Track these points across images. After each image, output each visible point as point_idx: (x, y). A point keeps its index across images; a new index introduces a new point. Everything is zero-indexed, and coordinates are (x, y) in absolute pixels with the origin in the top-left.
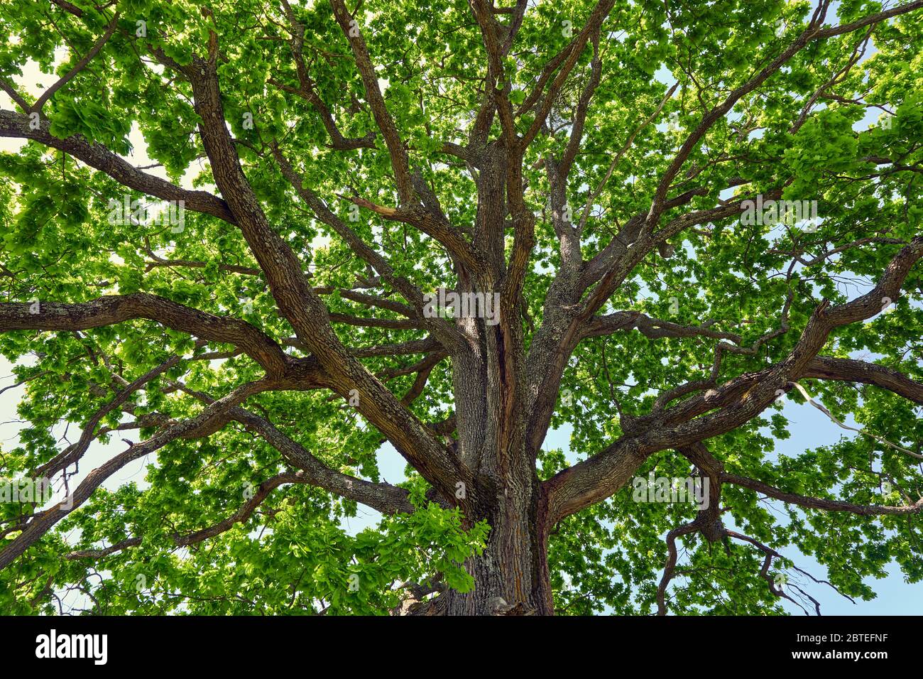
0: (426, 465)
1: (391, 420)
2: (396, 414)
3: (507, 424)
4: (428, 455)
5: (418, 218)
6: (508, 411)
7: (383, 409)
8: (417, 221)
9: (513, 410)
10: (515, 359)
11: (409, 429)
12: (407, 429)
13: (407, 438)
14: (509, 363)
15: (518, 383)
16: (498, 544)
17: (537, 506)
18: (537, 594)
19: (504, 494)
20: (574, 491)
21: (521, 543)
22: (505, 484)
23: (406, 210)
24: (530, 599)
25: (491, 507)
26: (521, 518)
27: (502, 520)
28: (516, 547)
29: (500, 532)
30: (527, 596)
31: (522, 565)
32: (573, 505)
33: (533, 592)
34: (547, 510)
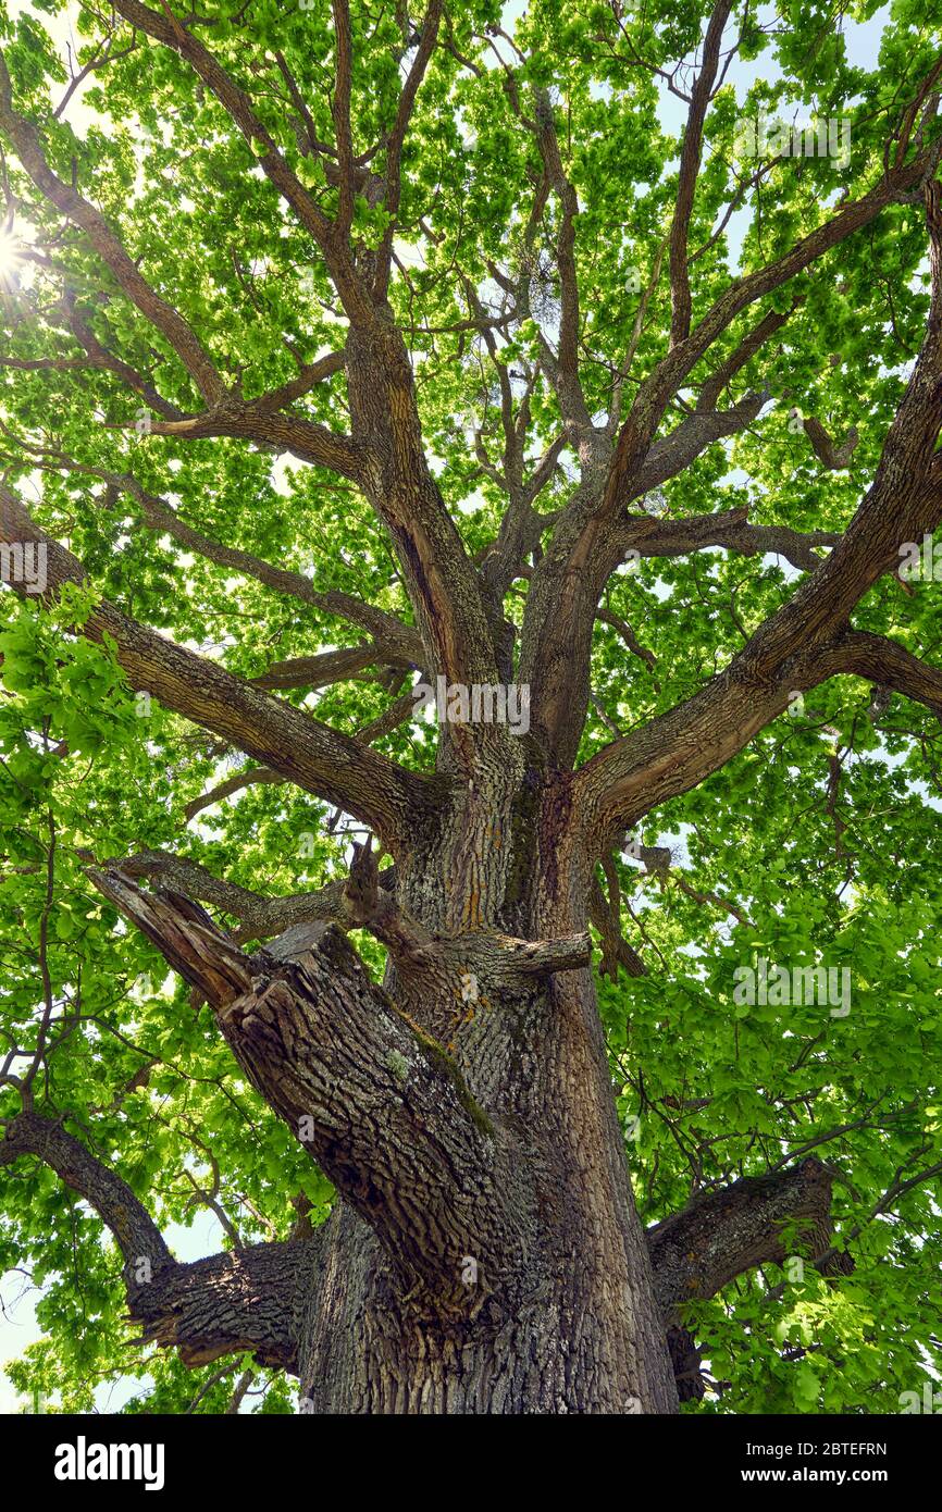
1: (210, 696)
4: (288, 739)
5: (234, 418)
6: (450, 656)
7: (193, 683)
8: (234, 423)
9: (457, 651)
10: (443, 570)
11: (243, 704)
12: (241, 705)
13: (244, 718)
14: (434, 578)
15: (456, 606)
16: (446, 856)
17: (540, 795)
18: (515, 910)
19: (466, 788)
20: (624, 767)
21: (492, 844)
22: (469, 773)
23: (213, 412)
24: (496, 917)
25: (435, 808)
26: (495, 811)
27: (457, 821)
28: (479, 851)
29: (450, 839)
30: (490, 913)
31: (488, 875)
32: (626, 789)
33: (504, 908)
34: (570, 805)
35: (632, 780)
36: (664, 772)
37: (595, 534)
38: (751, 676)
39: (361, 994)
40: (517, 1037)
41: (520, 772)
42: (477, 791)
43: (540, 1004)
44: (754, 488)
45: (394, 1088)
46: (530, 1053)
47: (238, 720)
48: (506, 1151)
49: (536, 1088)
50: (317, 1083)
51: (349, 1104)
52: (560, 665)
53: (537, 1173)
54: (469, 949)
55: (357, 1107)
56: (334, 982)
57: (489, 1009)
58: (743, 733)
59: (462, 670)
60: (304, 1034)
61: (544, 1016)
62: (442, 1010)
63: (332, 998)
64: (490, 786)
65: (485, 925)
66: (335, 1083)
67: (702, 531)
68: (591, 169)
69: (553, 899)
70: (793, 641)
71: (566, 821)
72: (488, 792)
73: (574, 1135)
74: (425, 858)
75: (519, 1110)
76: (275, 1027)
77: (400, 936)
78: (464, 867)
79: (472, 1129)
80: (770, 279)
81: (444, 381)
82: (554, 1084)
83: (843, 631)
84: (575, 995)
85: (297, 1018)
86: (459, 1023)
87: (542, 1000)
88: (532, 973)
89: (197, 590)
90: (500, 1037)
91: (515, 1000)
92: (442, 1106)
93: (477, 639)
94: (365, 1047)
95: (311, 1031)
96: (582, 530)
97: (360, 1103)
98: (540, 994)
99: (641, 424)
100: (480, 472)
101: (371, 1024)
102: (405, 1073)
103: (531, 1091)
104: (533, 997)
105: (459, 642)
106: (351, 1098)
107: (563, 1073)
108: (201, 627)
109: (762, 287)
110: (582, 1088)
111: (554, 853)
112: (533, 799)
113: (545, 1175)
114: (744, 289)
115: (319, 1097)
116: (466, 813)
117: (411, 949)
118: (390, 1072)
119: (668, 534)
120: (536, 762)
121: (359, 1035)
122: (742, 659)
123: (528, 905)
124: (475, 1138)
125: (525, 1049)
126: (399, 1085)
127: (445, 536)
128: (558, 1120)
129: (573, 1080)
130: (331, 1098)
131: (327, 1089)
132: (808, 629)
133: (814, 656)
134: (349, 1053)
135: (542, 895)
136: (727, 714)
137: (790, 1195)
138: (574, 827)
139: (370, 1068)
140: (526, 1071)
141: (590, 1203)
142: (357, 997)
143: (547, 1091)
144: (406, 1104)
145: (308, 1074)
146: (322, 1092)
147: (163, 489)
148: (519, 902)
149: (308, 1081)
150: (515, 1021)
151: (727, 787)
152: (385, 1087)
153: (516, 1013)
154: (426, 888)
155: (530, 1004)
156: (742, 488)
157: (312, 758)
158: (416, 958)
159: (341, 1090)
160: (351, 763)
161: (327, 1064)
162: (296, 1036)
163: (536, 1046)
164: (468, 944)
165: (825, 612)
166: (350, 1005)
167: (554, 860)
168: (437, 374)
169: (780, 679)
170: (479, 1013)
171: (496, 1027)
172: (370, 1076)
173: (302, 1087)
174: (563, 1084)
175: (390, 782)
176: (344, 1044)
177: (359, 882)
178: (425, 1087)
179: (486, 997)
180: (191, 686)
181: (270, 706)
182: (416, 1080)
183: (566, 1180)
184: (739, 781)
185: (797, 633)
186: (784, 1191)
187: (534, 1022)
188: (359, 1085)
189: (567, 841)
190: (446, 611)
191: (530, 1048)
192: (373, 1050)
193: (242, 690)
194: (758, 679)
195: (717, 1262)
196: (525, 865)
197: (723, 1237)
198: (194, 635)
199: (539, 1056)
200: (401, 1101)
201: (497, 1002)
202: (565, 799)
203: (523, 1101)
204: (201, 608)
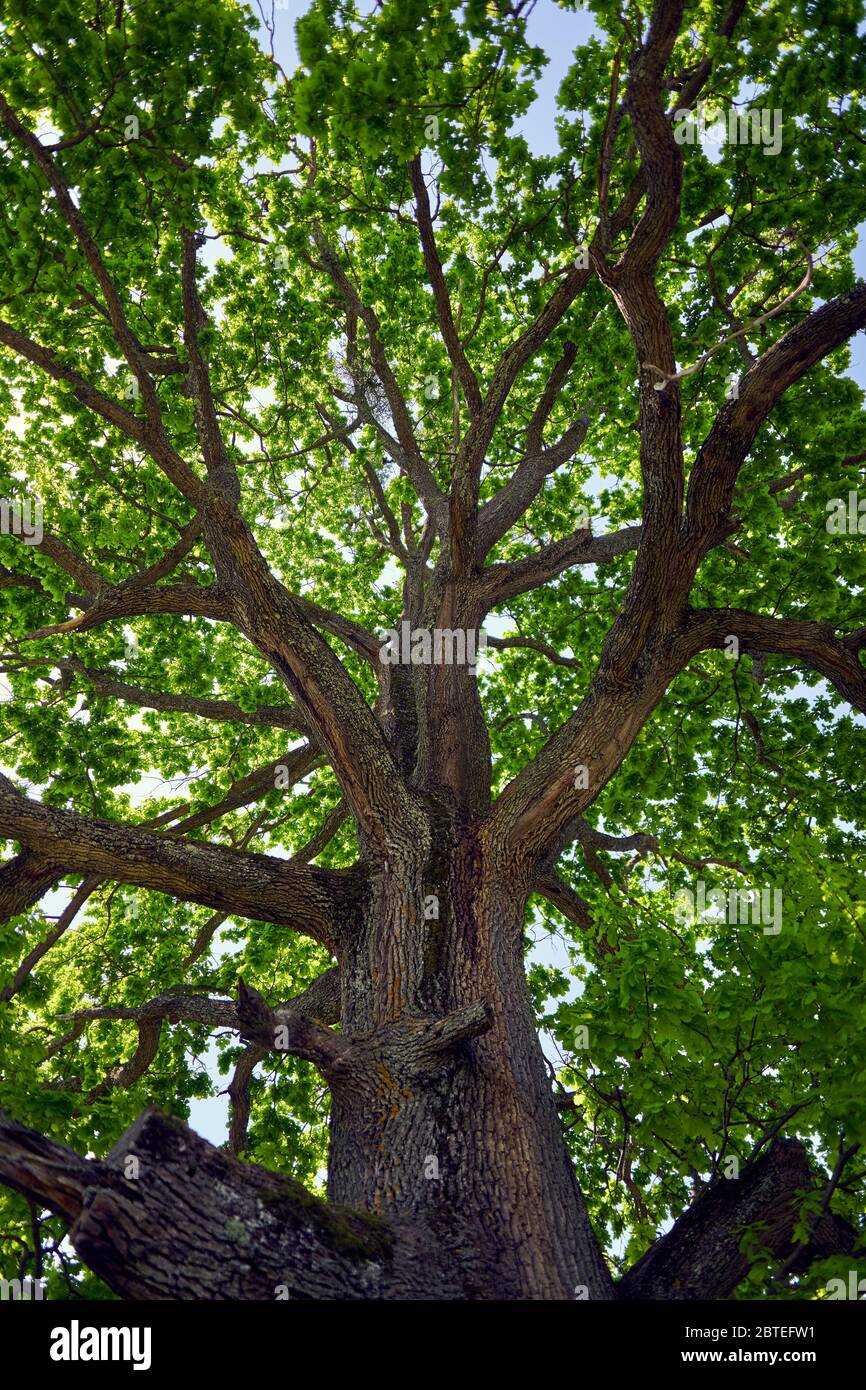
0: (220, 893)
1: (136, 860)
2: (139, 848)
3: (350, 771)
4: (213, 877)
5: (114, 604)
6: (342, 753)
7: (119, 852)
8: (115, 607)
9: (346, 747)
10: (317, 679)
11: (165, 858)
12: (164, 860)
13: (169, 870)
14: (311, 688)
15: (336, 707)
16: (371, 945)
17: (449, 857)
18: (433, 984)
19: (383, 870)
20: (521, 804)
21: (408, 921)
22: (384, 855)
23: (96, 603)
24: (416, 998)
25: (356, 900)
26: (408, 887)
27: (375, 907)
28: (397, 932)
29: (372, 926)
30: (410, 995)
31: (406, 954)
32: (529, 824)
33: (423, 984)
34: (481, 856)
35: (530, 815)
36: (558, 797)
37: (453, 597)
38: (612, 685)
39: (191, 1173)
40: (442, 1119)
41: (427, 841)
42: (391, 872)
43: (460, 1078)
44: (626, 485)
45: (238, 1257)
46: (455, 1132)
47: (165, 874)
48: (415, 1258)
49: (464, 1168)
50: (160, 1277)
51: (196, 1288)
52: (451, 725)
53: (464, 1264)
54: (383, 1044)
55: (206, 1289)
56: (161, 1172)
57: (412, 1098)
58: (621, 738)
59: (355, 762)
60: (134, 1234)
61: (466, 1088)
62: (370, 1112)
63: (159, 1189)
64: (401, 865)
65: (406, 1010)
66: (177, 1272)
67: (552, 561)
68: (379, 290)
69: (473, 959)
70: (635, 645)
71: (480, 873)
72: (400, 869)
73: (507, 1207)
74: (355, 953)
75: (448, 1198)
76: (104, 1236)
77: (318, 1050)
78: (386, 953)
79: (342, 1265)
80: (533, 340)
81: (327, 487)
82: (481, 1156)
83: (688, 616)
84: (503, 1052)
85: (124, 1222)
86: (386, 1122)
87: (462, 1073)
88: (443, 1051)
89: (172, 727)
90: (424, 1125)
91: (434, 1082)
92: (298, 1256)
93: (362, 730)
94: (202, 1226)
95: (141, 1230)
96: (442, 596)
97: (206, 1284)
98: (459, 1067)
99: (463, 493)
100: (383, 550)
101: (206, 1201)
102: (245, 1239)
103: (460, 1172)
104: (452, 1074)
105: (346, 738)
106: (197, 1280)
107: (491, 1143)
108: (185, 759)
109: (529, 349)
110: (514, 1152)
111: (470, 910)
112: (443, 863)
113: (476, 1263)
114: (513, 355)
115: (166, 1290)
116: (384, 896)
117: (331, 1060)
118: (232, 1243)
119: (522, 574)
120: (441, 825)
121: (193, 1216)
122: (601, 672)
123: (445, 974)
124: (348, 1272)
125: (450, 1131)
126: (243, 1253)
127: (313, 648)
128: (487, 1196)
129: (502, 1146)
130: (177, 1287)
131: (171, 1281)
132: (642, 631)
133: (668, 646)
134: (186, 1238)
135: (460, 959)
136: (600, 726)
137: (765, 1187)
138: (489, 877)
139: (209, 1246)
140: (453, 1153)
141: (527, 1277)
142: (186, 1178)
143: (476, 1168)
144: (255, 1269)
145: (149, 1272)
146: (166, 1284)
147: (106, 660)
148: (437, 973)
149: (151, 1278)
150: (438, 1103)
151: (642, 781)
152: (227, 1260)
153: (439, 1094)
154: (358, 982)
155: (451, 1082)
156: (615, 489)
157: (237, 888)
158: (337, 1068)
159: (187, 1278)
160: (273, 882)
161: (166, 1256)
162: (128, 1240)
163: (460, 1124)
164: (382, 1039)
165: (650, 613)
166: (180, 1189)
167: (471, 917)
168: (318, 483)
169: (641, 677)
170: (403, 1106)
171: (420, 1115)
172: (211, 1253)
173: (147, 1285)
174: (492, 1155)
175: (312, 888)
176: (179, 1230)
177: (248, 1023)
178: (274, 1244)
179: (406, 1087)
180: (117, 856)
181: (189, 853)
182: (263, 1240)
183: (498, 1261)
184: (651, 772)
185: (634, 638)
186: (759, 1182)
187: (457, 1098)
188: (202, 1266)
189: (484, 893)
190: (328, 713)
191: (455, 1127)
192: (210, 1226)
193: (162, 846)
194: (620, 686)
195: (705, 1282)
196: (440, 934)
197: (705, 1253)
198: (180, 767)
199: (465, 1133)
200: (247, 1267)
201: (418, 1089)
202: (475, 853)
203: (452, 1187)
204: (179, 742)
